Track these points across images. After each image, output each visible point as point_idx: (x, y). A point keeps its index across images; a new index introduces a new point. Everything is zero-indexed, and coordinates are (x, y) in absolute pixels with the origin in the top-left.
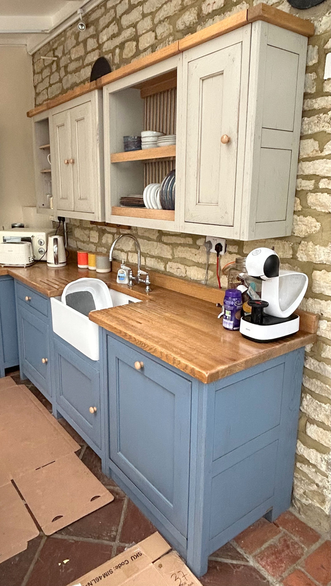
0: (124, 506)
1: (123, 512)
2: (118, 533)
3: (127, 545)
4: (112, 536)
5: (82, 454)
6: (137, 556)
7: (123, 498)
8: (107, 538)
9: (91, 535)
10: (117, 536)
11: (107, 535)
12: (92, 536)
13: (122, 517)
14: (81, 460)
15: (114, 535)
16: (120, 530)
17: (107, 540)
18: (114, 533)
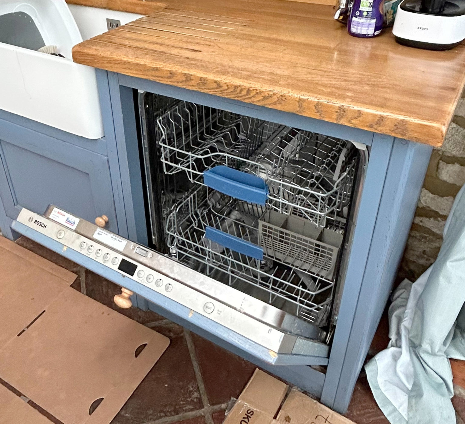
0: (189, 346)
1: (192, 355)
2: (201, 392)
3: (223, 406)
4: (195, 400)
5: (83, 285)
6: (248, 417)
7: (182, 335)
8: (191, 407)
9: (161, 411)
10: (202, 396)
11: (188, 403)
12: (164, 412)
13: (195, 364)
14: (87, 295)
15: (197, 398)
16: (202, 387)
17: (191, 410)
18: (196, 394)
